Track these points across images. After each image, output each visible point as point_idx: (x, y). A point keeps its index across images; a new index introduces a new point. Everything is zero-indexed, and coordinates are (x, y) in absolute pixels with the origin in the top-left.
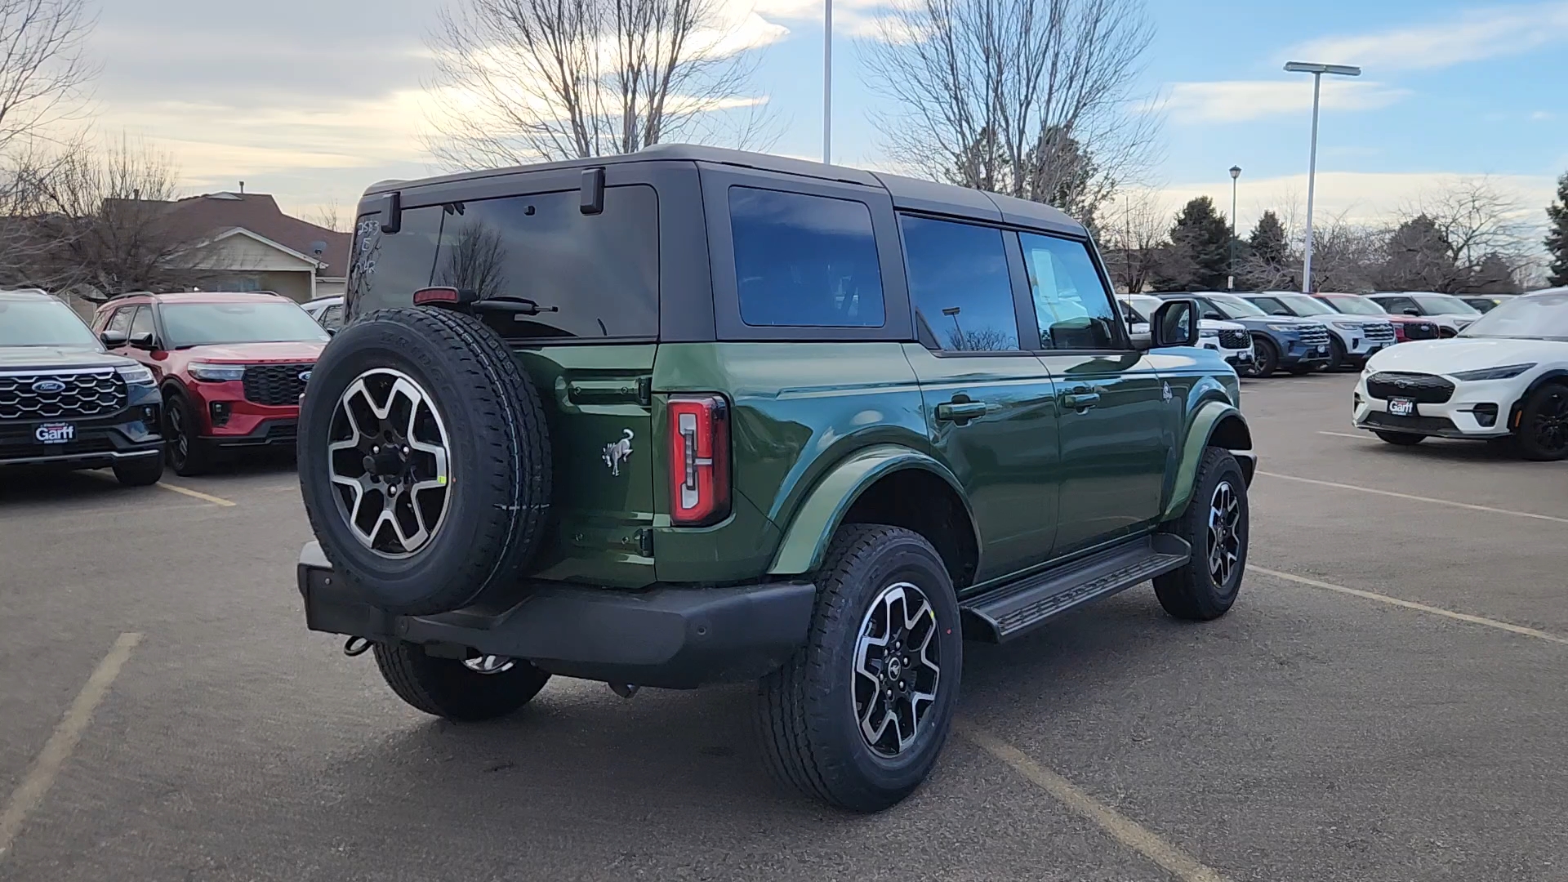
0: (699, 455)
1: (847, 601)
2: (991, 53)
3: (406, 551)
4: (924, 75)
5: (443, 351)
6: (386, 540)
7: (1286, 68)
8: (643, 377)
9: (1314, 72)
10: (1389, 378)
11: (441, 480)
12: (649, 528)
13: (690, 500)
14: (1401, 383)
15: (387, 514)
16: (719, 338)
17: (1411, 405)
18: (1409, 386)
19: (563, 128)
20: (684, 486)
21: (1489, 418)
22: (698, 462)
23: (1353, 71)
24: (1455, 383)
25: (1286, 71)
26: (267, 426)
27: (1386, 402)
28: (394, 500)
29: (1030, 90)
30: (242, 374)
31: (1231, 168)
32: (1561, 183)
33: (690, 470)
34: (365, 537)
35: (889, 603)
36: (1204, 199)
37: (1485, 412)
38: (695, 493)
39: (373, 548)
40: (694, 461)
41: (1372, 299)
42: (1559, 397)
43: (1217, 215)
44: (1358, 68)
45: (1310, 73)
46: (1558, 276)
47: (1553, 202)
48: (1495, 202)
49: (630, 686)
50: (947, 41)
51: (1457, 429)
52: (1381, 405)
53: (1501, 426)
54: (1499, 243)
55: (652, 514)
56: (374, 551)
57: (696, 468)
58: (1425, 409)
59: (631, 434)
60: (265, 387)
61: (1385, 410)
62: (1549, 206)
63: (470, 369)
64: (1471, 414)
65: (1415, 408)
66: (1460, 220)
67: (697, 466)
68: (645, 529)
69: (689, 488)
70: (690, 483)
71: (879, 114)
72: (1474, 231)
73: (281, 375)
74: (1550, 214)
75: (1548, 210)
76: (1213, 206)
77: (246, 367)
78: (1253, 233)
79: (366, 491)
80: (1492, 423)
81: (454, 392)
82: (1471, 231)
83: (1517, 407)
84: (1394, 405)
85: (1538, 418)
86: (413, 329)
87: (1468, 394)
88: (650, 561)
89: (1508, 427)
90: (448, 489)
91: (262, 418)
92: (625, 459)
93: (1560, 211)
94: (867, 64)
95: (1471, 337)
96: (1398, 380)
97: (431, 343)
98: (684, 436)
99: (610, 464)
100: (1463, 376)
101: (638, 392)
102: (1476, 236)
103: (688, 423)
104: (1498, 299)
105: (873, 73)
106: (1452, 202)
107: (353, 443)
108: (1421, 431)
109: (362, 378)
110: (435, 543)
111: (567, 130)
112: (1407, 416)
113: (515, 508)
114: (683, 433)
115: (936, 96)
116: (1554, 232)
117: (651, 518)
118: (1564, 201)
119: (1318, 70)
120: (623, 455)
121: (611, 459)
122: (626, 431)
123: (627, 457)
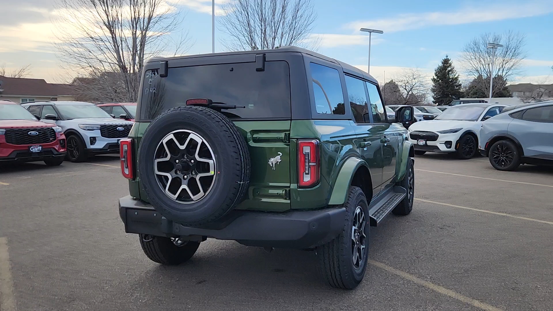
0: (311, 162)
1: (350, 214)
2: (263, 20)
3: (193, 200)
4: (239, 27)
5: (214, 123)
6: (184, 196)
7: (361, 30)
8: (287, 133)
9: (369, 32)
10: (417, 133)
11: (212, 173)
12: (289, 189)
13: (307, 179)
14: (421, 135)
15: (184, 186)
16: (313, 118)
17: (425, 142)
18: (424, 136)
19: (108, 40)
20: (304, 173)
21: (449, 146)
22: (310, 164)
23: (381, 32)
24: (439, 135)
25: (361, 31)
26: (16, 153)
27: (416, 141)
28: (186, 181)
29: (276, 34)
30: (4, 133)
32: (435, 71)
33: (307, 168)
34: (173, 196)
35: (358, 213)
37: (448, 144)
38: (309, 176)
39: (176, 200)
40: (309, 164)
41: (389, 107)
42: (469, 139)
44: (382, 31)
45: (368, 32)
46: (435, 100)
47: (433, 77)
48: (420, 76)
49: (273, 248)
50: (247, 15)
51: (440, 150)
52: (415, 142)
53: (453, 149)
54: (421, 90)
55: (289, 184)
56: (177, 201)
57: (309, 166)
58: (429, 143)
59: (281, 154)
60: (14, 137)
61: (416, 143)
62: (432, 78)
63: (225, 130)
64: (444, 144)
65: (426, 143)
66: (409, 82)
67: (310, 165)
68: (288, 189)
69: (306, 174)
70: (307, 172)
71: (223, 40)
72: (413, 86)
73: (21, 133)
74: (432, 81)
75: (432, 79)
77: (6, 130)
79: (173, 178)
80: (450, 147)
81: (220, 139)
82: (412, 86)
83: (457, 142)
84: (419, 142)
85: (463, 146)
86: (199, 114)
87: (443, 138)
88: (289, 201)
89: (455, 148)
90: (215, 176)
91: (13, 150)
92: (278, 164)
93: (435, 80)
94: (219, 22)
95: (439, 120)
96: (420, 134)
97: (207, 120)
98: (305, 155)
99: (271, 165)
100: (441, 132)
101: (284, 138)
102: (414, 87)
103: (307, 150)
104: (426, 107)
105: (221, 25)
106: (407, 76)
107: (168, 158)
108: (424, 150)
109: (172, 133)
110: (208, 197)
111: (110, 41)
112: (424, 146)
113: (242, 183)
114: (304, 153)
115: (243, 34)
116: (434, 86)
117: (289, 185)
118: (436, 77)
119: (370, 31)
120: (277, 162)
121: (272, 164)
122: (279, 153)
123: (279, 163)
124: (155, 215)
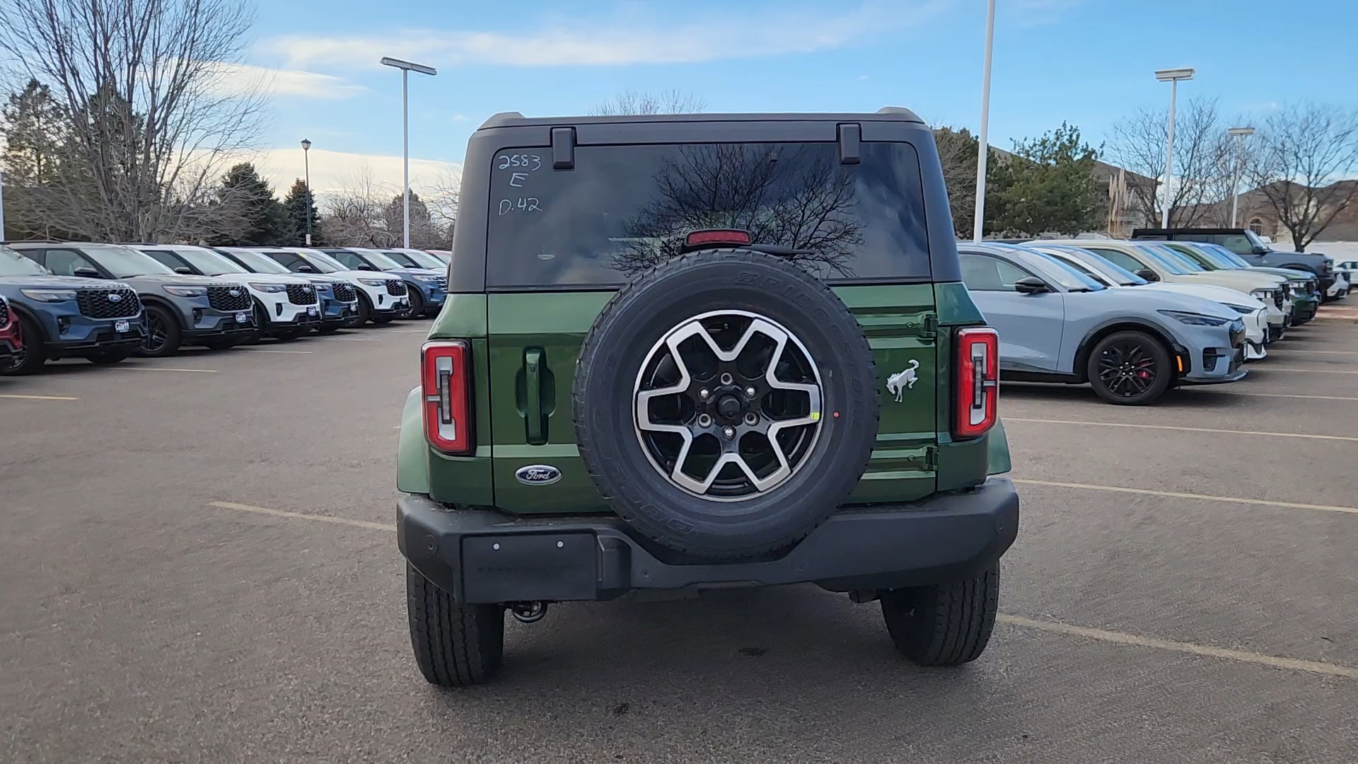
0: (988, 379)
7: (382, 62)
8: (927, 313)
11: (814, 417)
15: (729, 457)
20: (972, 406)
22: (986, 383)
23: (430, 71)
25: (380, 64)
28: (736, 442)
31: (302, 140)
33: (978, 392)
34: (698, 484)
36: (247, 166)
39: (706, 494)
40: (982, 384)
43: (260, 180)
44: (435, 69)
45: (401, 69)
55: (934, 433)
56: (708, 497)
57: (984, 389)
59: (917, 363)
67: (986, 387)
68: (934, 446)
70: (978, 402)
76: (255, 171)
78: (288, 197)
79: (696, 437)
88: (932, 474)
90: (820, 425)
92: (911, 387)
97: (804, 283)
98: (975, 363)
99: (893, 392)
101: (923, 326)
107: (680, 388)
109: (697, 320)
110: (801, 479)
114: (973, 360)
117: (934, 437)
119: (406, 67)
120: (908, 382)
121: (896, 388)
122: (911, 362)
123: (912, 385)
124: (560, 544)
